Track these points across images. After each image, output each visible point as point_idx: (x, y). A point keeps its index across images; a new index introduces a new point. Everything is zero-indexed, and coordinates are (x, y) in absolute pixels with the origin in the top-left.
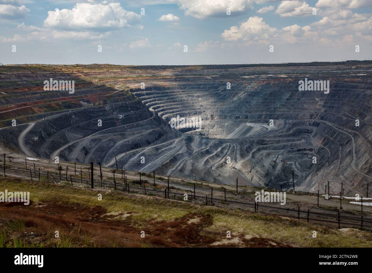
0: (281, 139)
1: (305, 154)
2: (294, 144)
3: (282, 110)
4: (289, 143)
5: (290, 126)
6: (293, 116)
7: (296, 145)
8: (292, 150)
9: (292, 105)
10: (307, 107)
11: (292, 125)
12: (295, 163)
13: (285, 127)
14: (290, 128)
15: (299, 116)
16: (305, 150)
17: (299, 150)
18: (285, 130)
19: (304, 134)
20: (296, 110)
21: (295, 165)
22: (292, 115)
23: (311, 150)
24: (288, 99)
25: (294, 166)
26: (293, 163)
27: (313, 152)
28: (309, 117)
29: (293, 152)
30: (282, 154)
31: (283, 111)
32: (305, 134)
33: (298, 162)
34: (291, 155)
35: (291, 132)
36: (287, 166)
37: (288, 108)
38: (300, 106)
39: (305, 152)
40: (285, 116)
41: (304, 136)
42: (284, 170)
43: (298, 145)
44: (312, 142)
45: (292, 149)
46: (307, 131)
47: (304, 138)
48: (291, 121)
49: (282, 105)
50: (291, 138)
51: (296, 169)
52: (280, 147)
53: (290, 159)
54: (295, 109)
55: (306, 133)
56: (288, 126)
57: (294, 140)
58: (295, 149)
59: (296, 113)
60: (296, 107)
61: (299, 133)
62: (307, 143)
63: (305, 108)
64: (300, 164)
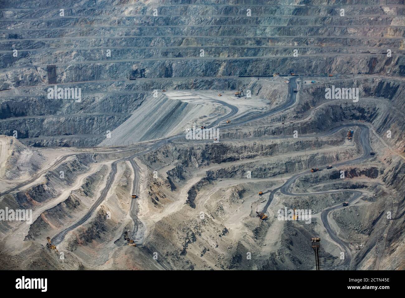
0: (278, 141)
1: (354, 187)
2: (320, 156)
3: (280, 45)
4: (305, 155)
5: (307, 98)
6: (316, 67)
7: (325, 160)
8: (314, 175)
9: (311, 30)
10: (359, 35)
11: (314, 94)
12: (324, 218)
13: (291, 101)
14: (307, 104)
15: (333, 66)
16: (353, 173)
17: (336, 176)
18: (290, 111)
19: (350, 122)
20: (324, 45)
21: (326, 224)
22: (314, 63)
23: (372, 173)
24: (297, 11)
25: (320, 229)
26: (318, 216)
27: (379, 180)
28: (363, 67)
29: (317, 180)
30: (284, 190)
31: (285, 50)
32: (354, 122)
33: (335, 214)
34: (310, 191)
35: (311, 116)
36: (302, 231)
37: (299, 40)
38: (338, 34)
39: (355, 180)
40: (289, 66)
41: (350, 129)
42: (291, 243)
43: (331, 160)
44: (375, 147)
45: (315, 171)
46: (358, 114)
47: (351, 134)
48: (309, 82)
49: (279, 29)
50: (311, 137)
51: (328, 235)
52: (277, 165)
53: (308, 205)
54: (321, 41)
55: (357, 118)
56: (301, 98)
57: (319, 145)
58: (325, 172)
59: (325, 56)
60: (325, 36)
61: (335, 120)
62: (359, 152)
63: (352, 40)
64: (338, 221)
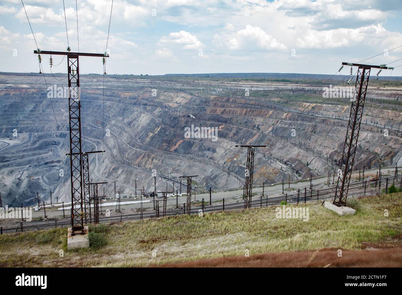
0: (25, 154)
1: (53, 166)
2: (41, 157)
3: (26, 122)
4: (35, 157)
5: (36, 139)
6: (39, 129)
7: (42, 159)
8: (39, 164)
9: (37, 117)
10: (54, 118)
11: (38, 138)
12: (42, 177)
13: (29, 140)
14: (36, 141)
15: (45, 128)
16: (52, 162)
17: (46, 163)
18: (29, 144)
19: (51, 146)
20: (41, 122)
21: (43, 179)
22: (38, 128)
23: (59, 162)
24: (32, 111)
25: (41, 181)
26: (40, 177)
27: (61, 163)
28: (55, 128)
29: (40, 165)
30: (28, 170)
31: (27, 124)
32: (53, 146)
33: (46, 176)
34: (37, 169)
35: (37, 145)
36: (34, 182)
37: (33, 121)
38: (46, 118)
39: (53, 164)
40: (29, 129)
41: (52, 148)
42: (31, 187)
43: (45, 158)
44: (60, 153)
45: (39, 162)
46: (54, 143)
47: (51, 150)
48: (36, 134)
49: (25, 117)
50: (37, 152)
51: (44, 183)
52: (25, 162)
53: (36, 174)
54: (40, 120)
55: (54, 145)
56: (33, 139)
57: (40, 154)
58: (43, 162)
59: (42, 125)
60: (42, 119)
61: (46, 146)
62: (54, 155)
63: (51, 120)
64: (48, 178)
